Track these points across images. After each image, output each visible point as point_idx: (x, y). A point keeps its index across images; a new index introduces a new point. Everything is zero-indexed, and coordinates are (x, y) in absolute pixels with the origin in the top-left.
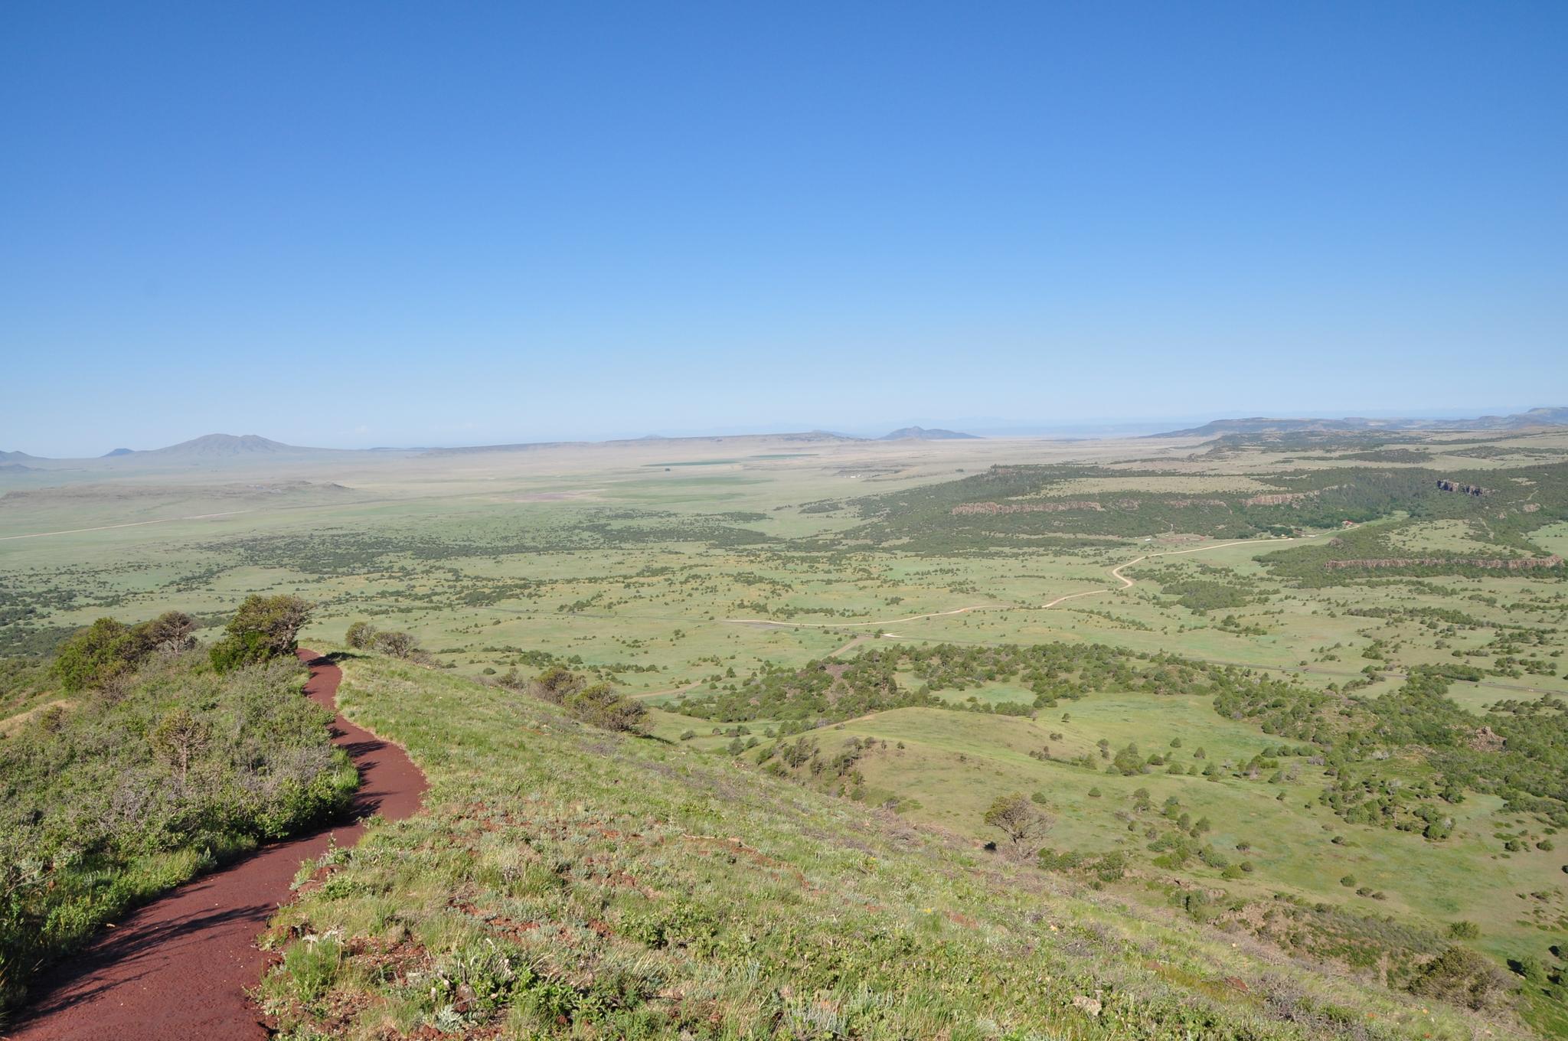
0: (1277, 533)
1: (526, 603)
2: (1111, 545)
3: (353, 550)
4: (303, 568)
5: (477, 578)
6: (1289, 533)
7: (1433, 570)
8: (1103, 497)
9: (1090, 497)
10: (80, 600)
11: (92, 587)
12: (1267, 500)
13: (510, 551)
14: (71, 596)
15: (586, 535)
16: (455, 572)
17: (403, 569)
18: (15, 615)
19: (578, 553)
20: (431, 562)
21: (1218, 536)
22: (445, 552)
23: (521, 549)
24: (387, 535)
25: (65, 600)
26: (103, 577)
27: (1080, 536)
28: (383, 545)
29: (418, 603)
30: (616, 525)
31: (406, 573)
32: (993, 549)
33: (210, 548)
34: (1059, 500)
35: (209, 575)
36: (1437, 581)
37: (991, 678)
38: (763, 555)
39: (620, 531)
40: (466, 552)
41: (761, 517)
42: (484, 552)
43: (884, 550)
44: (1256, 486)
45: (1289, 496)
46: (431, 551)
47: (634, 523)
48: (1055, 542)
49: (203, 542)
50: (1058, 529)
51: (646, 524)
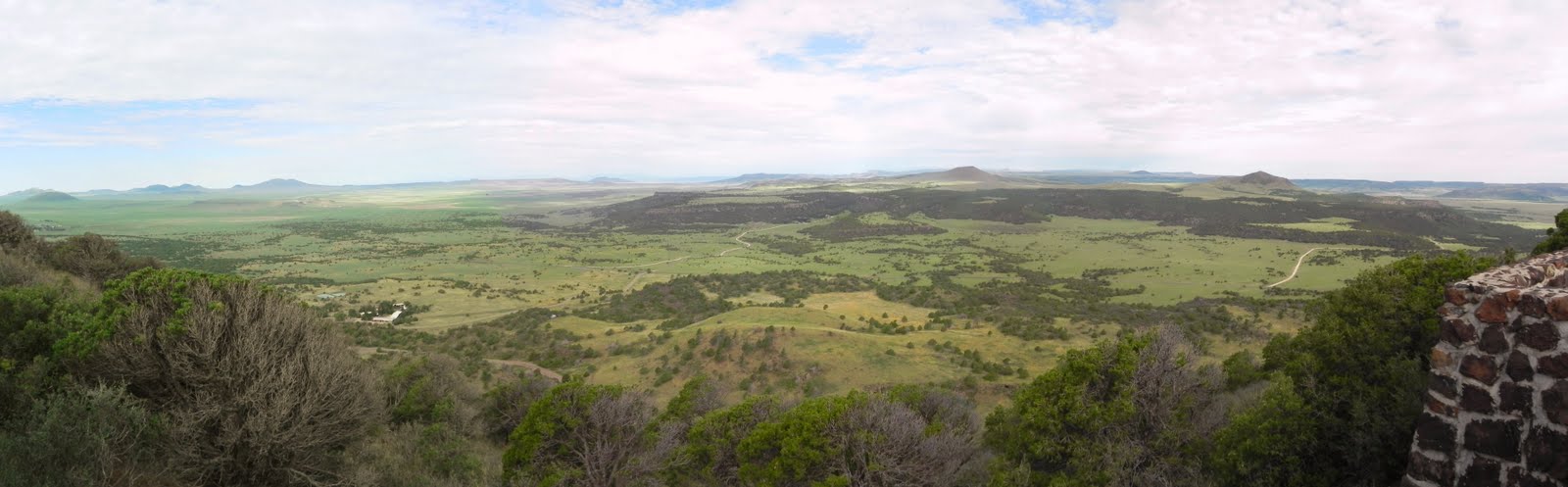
0: (801, 221)
1: (438, 256)
2: (727, 228)
3: (343, 229)
4: (321, 237)
5: (407, 243)
6: (805, 221)
7: (885, 233)
8: (718, 205)
9: (712, 205)
10: (223, 247)
11: (229, 242)
12: (792, 205)
13: (419, 230)
14: (219, 245)
15: (455, 223)
16: (395, 240)
17: (368, 238)
18: (196, 252)
19: (455, 232)
20: (382, 235)
21: (775, 223)
22: (386, 231)
23: (424, 230)
24: (358, 222)
25: (217, 247)
26: (232, 237)
27: (711, 224)
28: (359, 227)
29: (382, 255)
30: (469, 219)
31: (371, 241)
32: (671, 230)
33: (277, 227)
34: (698, 207)
35: (278, 238)
36: (890, 237)
37: (750, 290)
38: (555, 235)
39: (472, 222)
40: (399, 231)
41: (543, 216)
42: (406, 231)
43: (617, 231)
44: (785, 200)
45: (802, 204)
46: (381, 230)
47: (477, 218)
48: (700, 227)
49: (274, 224)
50: (700, 221)
51: (484, 218)
